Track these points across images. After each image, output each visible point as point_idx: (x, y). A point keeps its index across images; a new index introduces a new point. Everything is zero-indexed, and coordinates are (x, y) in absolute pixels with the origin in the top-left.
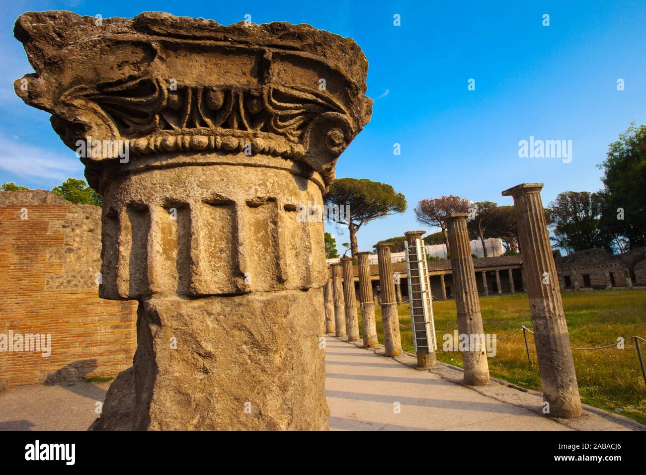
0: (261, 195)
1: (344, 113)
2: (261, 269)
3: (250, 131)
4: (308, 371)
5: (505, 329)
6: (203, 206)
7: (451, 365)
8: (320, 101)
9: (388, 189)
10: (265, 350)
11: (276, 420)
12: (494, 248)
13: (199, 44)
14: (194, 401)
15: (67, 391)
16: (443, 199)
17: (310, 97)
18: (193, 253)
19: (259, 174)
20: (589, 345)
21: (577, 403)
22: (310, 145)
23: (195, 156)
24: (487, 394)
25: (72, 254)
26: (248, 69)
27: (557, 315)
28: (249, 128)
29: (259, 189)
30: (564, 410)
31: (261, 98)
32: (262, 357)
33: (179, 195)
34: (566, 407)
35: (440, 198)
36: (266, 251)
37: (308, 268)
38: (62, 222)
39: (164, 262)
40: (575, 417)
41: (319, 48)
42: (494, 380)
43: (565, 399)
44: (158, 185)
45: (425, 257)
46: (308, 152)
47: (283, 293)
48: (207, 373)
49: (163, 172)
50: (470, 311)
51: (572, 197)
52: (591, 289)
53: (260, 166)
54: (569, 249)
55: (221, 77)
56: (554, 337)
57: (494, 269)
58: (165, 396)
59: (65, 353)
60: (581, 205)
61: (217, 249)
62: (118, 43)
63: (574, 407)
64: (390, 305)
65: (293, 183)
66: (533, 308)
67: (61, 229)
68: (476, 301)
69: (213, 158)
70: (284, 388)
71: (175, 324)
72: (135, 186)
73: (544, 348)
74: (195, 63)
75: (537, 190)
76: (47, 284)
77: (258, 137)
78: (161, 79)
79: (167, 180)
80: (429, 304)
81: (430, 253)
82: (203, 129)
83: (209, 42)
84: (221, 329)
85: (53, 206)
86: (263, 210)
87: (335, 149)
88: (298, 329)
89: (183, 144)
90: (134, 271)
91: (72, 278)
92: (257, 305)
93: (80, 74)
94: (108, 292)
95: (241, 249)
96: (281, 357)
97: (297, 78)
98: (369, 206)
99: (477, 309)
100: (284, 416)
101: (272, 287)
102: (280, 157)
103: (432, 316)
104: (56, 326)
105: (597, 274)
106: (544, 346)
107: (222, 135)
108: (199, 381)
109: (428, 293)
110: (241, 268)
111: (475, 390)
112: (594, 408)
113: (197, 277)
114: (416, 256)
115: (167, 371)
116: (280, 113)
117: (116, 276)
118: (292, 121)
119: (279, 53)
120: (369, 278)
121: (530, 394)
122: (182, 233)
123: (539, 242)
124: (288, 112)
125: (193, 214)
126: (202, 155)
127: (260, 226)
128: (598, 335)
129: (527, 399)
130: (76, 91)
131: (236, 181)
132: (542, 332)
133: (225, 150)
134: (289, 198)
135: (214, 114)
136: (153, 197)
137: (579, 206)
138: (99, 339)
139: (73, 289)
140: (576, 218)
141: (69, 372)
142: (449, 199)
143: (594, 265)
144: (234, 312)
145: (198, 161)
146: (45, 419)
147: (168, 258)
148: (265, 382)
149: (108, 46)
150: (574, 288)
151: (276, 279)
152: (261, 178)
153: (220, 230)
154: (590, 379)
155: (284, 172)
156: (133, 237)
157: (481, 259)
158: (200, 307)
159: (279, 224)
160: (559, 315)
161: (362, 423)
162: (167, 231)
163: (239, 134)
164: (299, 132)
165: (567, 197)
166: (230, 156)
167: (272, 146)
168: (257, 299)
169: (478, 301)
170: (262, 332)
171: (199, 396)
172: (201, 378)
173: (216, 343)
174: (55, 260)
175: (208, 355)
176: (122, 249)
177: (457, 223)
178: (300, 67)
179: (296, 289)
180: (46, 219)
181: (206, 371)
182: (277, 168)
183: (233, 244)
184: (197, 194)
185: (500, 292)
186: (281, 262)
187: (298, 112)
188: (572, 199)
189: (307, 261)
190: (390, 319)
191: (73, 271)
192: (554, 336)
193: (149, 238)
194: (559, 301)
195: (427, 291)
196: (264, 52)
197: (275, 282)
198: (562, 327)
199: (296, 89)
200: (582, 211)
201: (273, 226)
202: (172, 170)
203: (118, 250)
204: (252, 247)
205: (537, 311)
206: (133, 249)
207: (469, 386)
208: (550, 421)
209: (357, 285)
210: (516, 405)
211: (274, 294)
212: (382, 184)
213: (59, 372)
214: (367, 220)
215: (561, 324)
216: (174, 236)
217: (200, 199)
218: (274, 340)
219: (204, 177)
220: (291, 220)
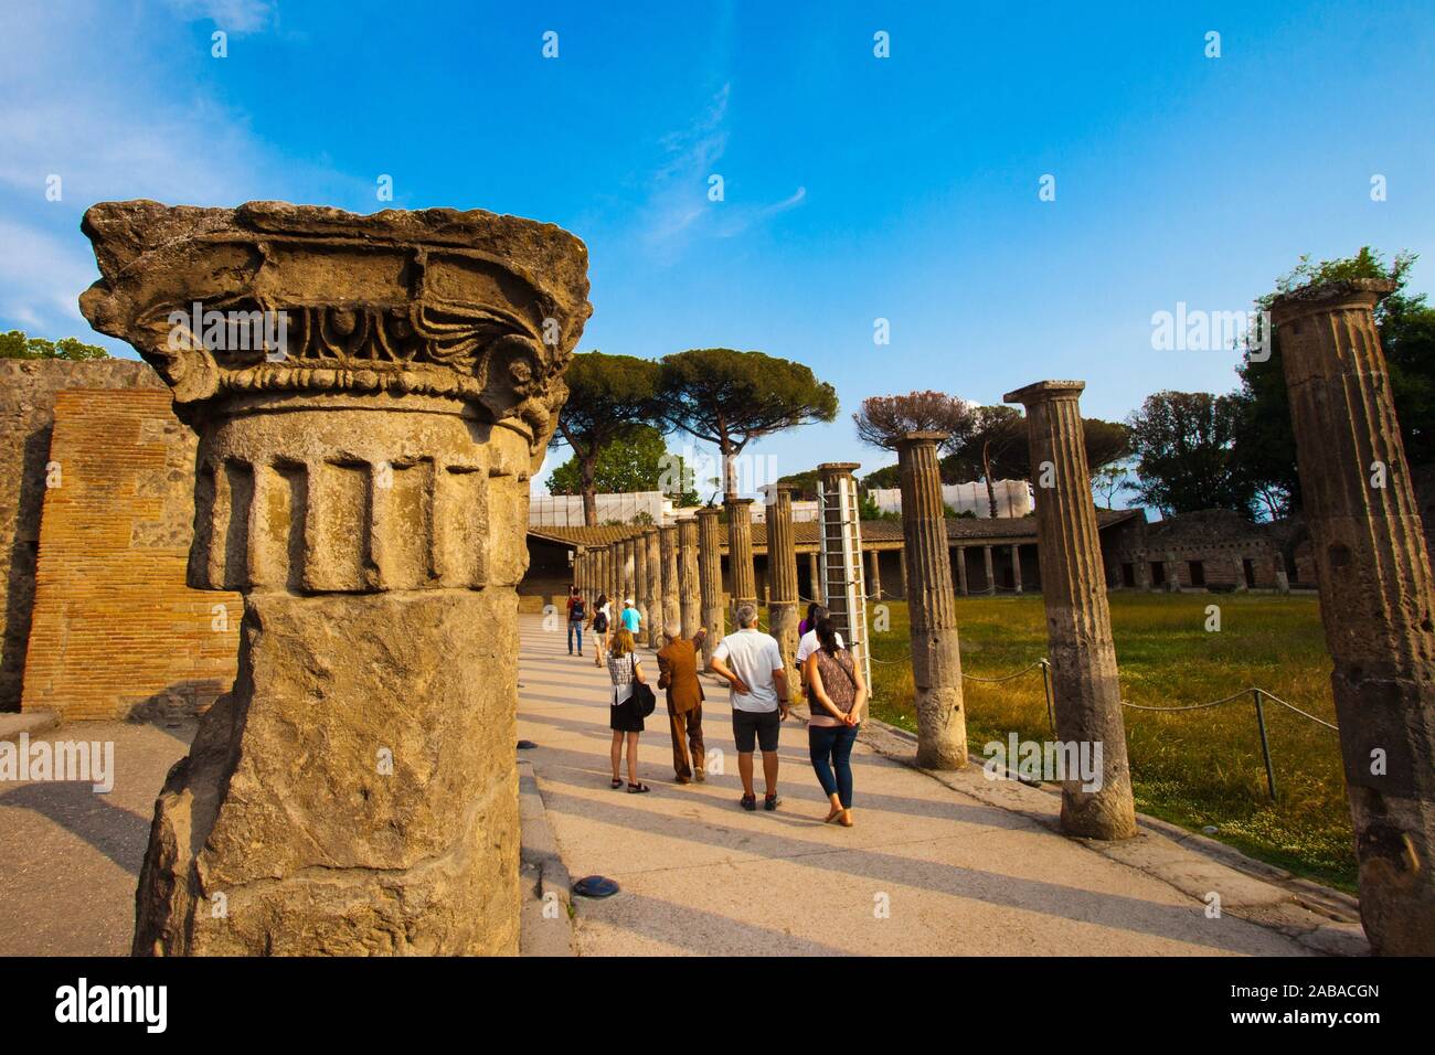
0: (409, 454)
1: (532, 337)
2: (407, 557)
3: (397, 362)
4: (470, 705)
5: (1016, 663)
6: (326, 468)
7: (897, 728)
8: (498, 319)
9: (802, 374)
10: (404, 672)
11: (412, 768)
12: (1012, 500)
13: (324, 244)
14: (302, 733)
15: (165, 736)
16: (913, 398)
17: (481, 314)
18: (309, 533)
19: (409, 423)
20: (1175, 701)
21: (1127, 812)
22: (488, 380)
23: (317, 398)
24: (958, 786)
25: (180, 483)
26: (394, 274)
27: (1098, 641)
28: (395, 358)
29: (408, 444)
30: (1099, 824)
31: (407, 319)
32: (398, 681)
33: (293, 452)
34: (1104, 817)
35: (906, 394)
36: (415, 532)
37: (480, 558)
38: (165, 422)
39: (271, 544)
40: (1120, 839)
41: (499, 242)
42: (977, 762)
43: (1102, 803)
44: (266, 437)
45: (857, 515)
46: (483, 391)
47: (439, 593)
48: (321, 697)
49: (275, 418)
50: (936, 625)
51: (1175, 403)
52: (1205, 590)
53: (411, 411)
54: (1166, 506)
55: (354, 288)
56: (1090, 684)
57: (1008, 541)
58: (262, 724)
59: (164, 667)
60: (1193, 419)
61: (344, 529)
62: (213, 246)
63: (1120, 818)
64: (786, 606)
65: (464, 432)
66: (1051, 624)
67: (162, 436)
68: (947, 607)
69: (342, 400)
70: (428, 726)
71: (280, 629)
72: (236, 435)
73: (1070, 704)
74: (318, 268)
75: (1071, 394)
76: (134, 538)
77: (409, 370)
78: (267, 297)
79: (279, 430)
80: (859, 608)
81: (880, 505)
82: (329, 361)
83: (337, 241)
84: (343, 639)
85: (148, 391)
86: (414, 473)
87: (520, 389)
88: (459, 645)
89: (300, 382)
90: (232, 553)
91: (180, 528)
92: (396, 608)
93: (163, 289)
94: (197, 579)
95: (374, 530)
96: (425, 682)
97: (465, 286)
98: (762, 406)
99: (949, 622)
100: (427, 764)
101: (421, 583)
102: (442, 397)
103: (866, 631)
104: (149, 615)
105: (1218, 560)
106: (1069, 698)
107: (355, 369)
108: (309, 708)
109: (858, 586)
110: (374, 558)
111: (936, 778)
112: (1163, 824)
113: (312, 567)
114: (838, 512)
115: (266, 690)
116: (438, 337)
117: (208, 559)
118: (460, 347)
119: (437, 253)
120: (749, 551)
121: (1045, 791)
122: (297, 504)
123: (1070, 496)
124: (452, 336)
125: (311, 479)
126: (327, 396)
127: (408, 496)
128: (1200, 682)
129: (1035, 800)
130: (157, 311)
131: (374, 434)
132: (1067, 671)
133: (358, 390)
134: (456, 456)
135: (345, 341)
136: (259, 453)
137: (1190, 421)
138: (225, 643)
139: (180, 548)
140: (1182, 446)
141: (171, 701)
142: (923, 398)
143: (1213, 542)
144: (364, 616)
145: (321, 405)
146: (127, 784)
147: (277, 538)
148: (402, 715)
149: (200, 250)
150: (1169, 586)
151: (427, 572)
152: (413, 428)
153: (350, 502)
154: (1166, 768)
155: (449, 417)
156: (233, 505)
157: (984, 520)
158: (315, 608)
159: (436, 494)
160: (1102, 640)
161: (709, 828)
162: (276, 500)
163: (381, 367)
164: (473, 360)
165: (1166, 403)
166: (366, 398)
167: (428, 383)
168: (397, 600)
169: (953, 607)
170: (399, 645)
171: (308, 727)
172: (312, 703)
173: (336, 657)
174: (150, 493)
175: (323, 674)
176: (216, 522)
177: (919, 451)
178: (472, 270)
179: (462, 586)
180: (135, 416)
181: (320, 695)
182: (438, 413)
183: (366, 522)
184: (319, 452)
185: (1019, 588)
186: (435, 550)
187: (466, 334)
188: (1175, 407)
189: (480, 547)
190: (785, 633)
191: (182, 514)
192: (1089, 681)
193: (251, 510)
194: (1103, 614)
195: (857, 582)
196: (415, 252)
197: (425, 577)
198: (1106, 665)
199: (459, 306)
200: (1194, 432)
201: (427, 496)
202: (286, 415)
203: (211, 524)
204: (395, 526)
205: (1059, 632)
206: (232, 522)
207: (927, 770)
208: (1070, 843)
209: (725, 561)
210: (1010, 811)
211: (424, 593)
212: (790, 363)
213: (153, 701)
214: (758, 435)
215: (1104, 659)
216: (286, 508)
217: (321, 458)
218: (416, 658)
219: (329, 427)
220: (460, 487)
